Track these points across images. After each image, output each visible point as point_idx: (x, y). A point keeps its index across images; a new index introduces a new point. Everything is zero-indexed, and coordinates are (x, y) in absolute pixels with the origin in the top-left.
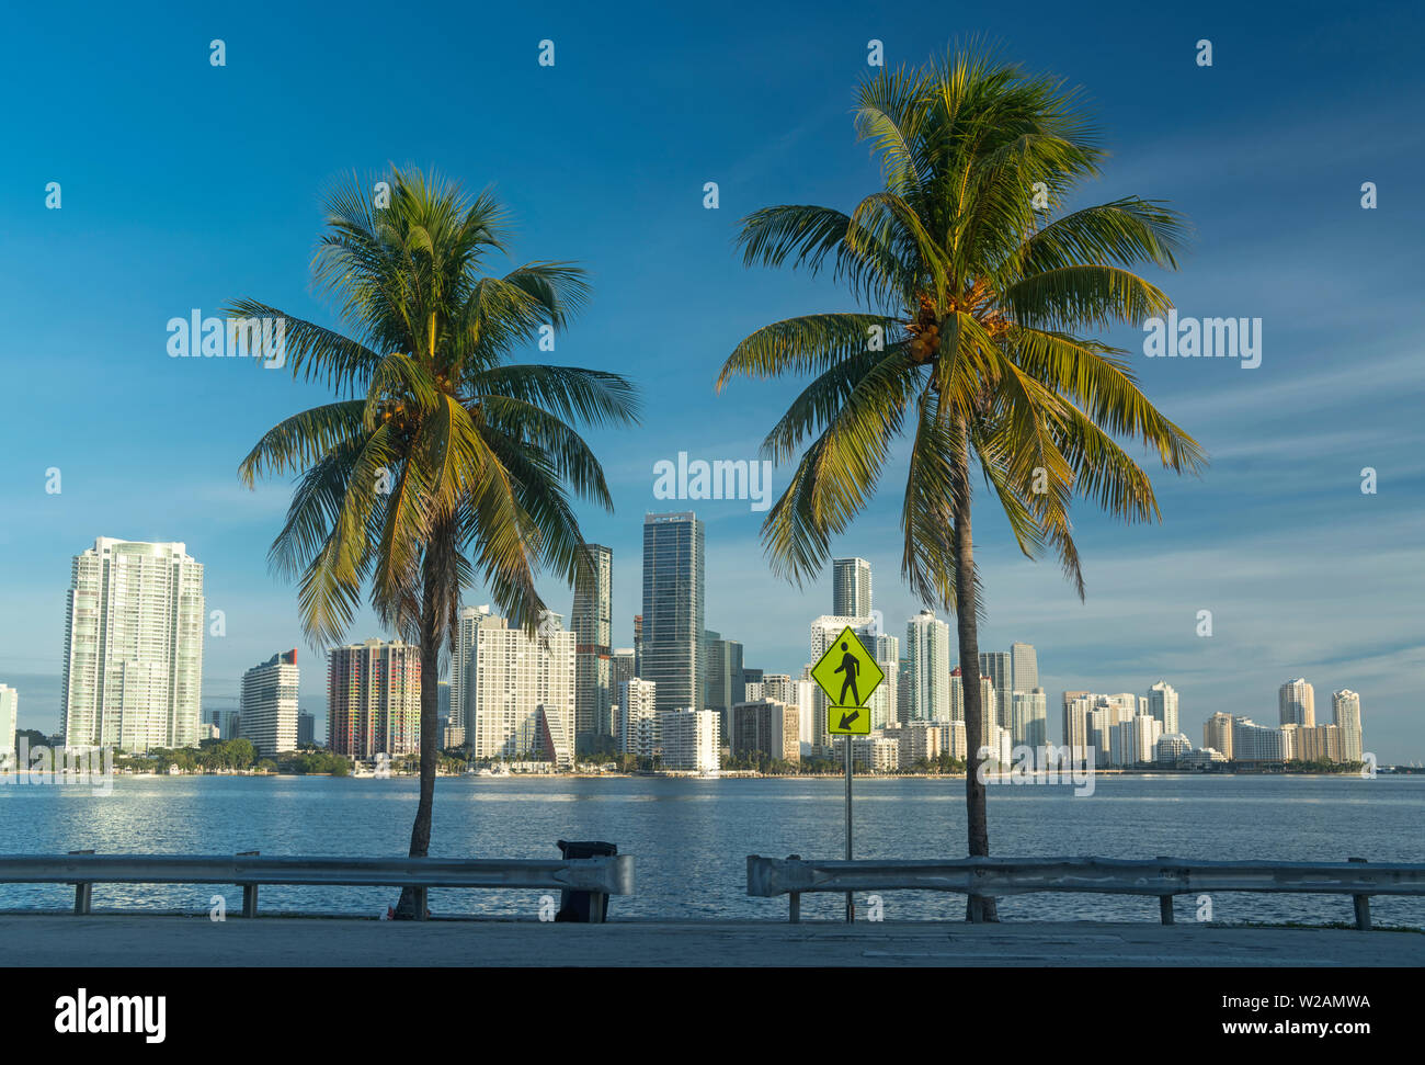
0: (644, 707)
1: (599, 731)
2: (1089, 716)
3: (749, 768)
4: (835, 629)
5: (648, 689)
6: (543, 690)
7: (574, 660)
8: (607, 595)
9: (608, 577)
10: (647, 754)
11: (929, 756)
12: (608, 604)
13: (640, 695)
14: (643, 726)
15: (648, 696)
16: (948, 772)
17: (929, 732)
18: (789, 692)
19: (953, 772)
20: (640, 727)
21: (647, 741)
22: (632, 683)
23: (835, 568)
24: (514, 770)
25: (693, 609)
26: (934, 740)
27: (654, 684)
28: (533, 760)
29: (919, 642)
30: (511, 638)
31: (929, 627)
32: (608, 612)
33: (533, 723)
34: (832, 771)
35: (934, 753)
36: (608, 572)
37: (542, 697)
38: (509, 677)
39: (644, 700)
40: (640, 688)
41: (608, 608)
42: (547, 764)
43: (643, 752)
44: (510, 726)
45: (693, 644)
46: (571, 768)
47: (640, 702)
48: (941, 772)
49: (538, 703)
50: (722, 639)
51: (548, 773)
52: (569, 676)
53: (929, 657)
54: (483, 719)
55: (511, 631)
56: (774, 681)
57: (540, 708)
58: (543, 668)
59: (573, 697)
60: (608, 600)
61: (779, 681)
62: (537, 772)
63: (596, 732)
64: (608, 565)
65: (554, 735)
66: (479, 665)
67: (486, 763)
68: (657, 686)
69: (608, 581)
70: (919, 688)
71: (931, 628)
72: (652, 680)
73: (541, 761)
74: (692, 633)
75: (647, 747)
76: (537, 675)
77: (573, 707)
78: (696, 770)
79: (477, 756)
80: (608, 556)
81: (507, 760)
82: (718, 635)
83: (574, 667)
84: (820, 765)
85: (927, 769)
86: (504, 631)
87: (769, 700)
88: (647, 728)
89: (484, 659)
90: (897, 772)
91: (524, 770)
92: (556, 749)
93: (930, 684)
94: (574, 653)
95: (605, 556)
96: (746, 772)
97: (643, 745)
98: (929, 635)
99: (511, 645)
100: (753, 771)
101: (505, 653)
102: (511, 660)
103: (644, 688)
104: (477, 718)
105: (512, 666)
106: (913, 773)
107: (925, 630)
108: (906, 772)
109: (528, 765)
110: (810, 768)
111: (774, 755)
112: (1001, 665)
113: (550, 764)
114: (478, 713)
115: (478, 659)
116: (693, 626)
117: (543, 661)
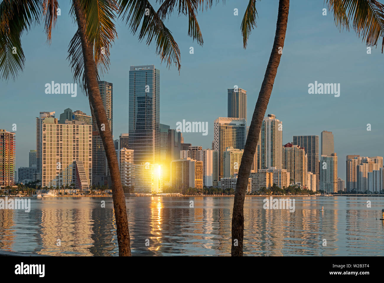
0: (128, 162)
1: (106, 174)
2: (358, 167)
3: (177, 192)
4: (226, 124)
5: (130, 153)
6: (76, 153)
7: (91, 139)
8: (110, 107)
9: (110, 98)
10: (130, 185)
11: (267, 186)
12: (110, 111)
13: (126, 156)
14: (128, 172)
15: (130, 157)
16: (276, 195)
17: (267, 175)
18: (201, 155)
19: (279, 194)
20: (126, 172)
21: (130, 179)
22: (122, 150)
23: (228, 93)
24: (61, 193)
25: (153, 114)
26: (270, 179)
27: (133, 151)
28: (70, 188)
29: (267, 130)
30: (59, 128)
31: (272, 123)
32: (110, 115)
33: (71, 170)
34: (218, 193)
35: (270, 184)
36: (110, 95)
37: (76, 158)
38: (59, 147)
39: (128, 159)
40: (126, 153)
41: (110, 113)
42: (77, 190)
43: (128, 184)
44: (59, 172)
45: (154, 131)
46: (89, 192)
47: (126, 160)
48: (273, 194)
49: (73, 160)
50: (170, 129)
51: (78, 194)
52: (89, 147)
53: (272, 137)
54: (46, 168)
55: (59, 125)
56: (194, 149)
57: (74, 163)
58: (76, 143)
59: (91, 157)
60: (110, 109)
61: (197, 149)
62: (72, 195)
63: (105, 174)
64: (110, 92)
65: (81, 176)
66: (43, 142)
67: (46, 190)
68: (135, 152)
69: (110, 100)
70: (267, 153)
71: (273, 122)
72: (132, 149)
73: (74, 188)
74: (153, 126)
75: (130, 182)
76: (73, 147)
77: (91, 162)
78: (151, 193)
79: (43, 187)
80: (110, 88)
81: (57, 188)
82: (169, 127)
83: (91, 143)
84: (213, 190)
85: (266, 192)
86: (56, 125)
87: (189, 159)
88: (130, 172)
89: (46, 139)
90: (250, 195)
91: (66, 193)
92: (82, 183)
93: (272, 151)
94: (91, 136)
95: (109, 87)
96: (175, 194)
97: (128, 181)
98: (272, 127)
99: (59, 132)
100: (179, 194)
101: (56, 135)
102: (59, 139)
103: (128, 153)
104: (43, 168)
105: (60, 142)
106: (258, 194)
107: (270, 124)
108: (255, 194)
109: (68, 191)
110: (207, 192)
111: (190, 186)
112: (314, 142)
113: (79, 190)
114: (43, 165)
115: (43, 139)
116: (154, 122)
117: (76, 139)
